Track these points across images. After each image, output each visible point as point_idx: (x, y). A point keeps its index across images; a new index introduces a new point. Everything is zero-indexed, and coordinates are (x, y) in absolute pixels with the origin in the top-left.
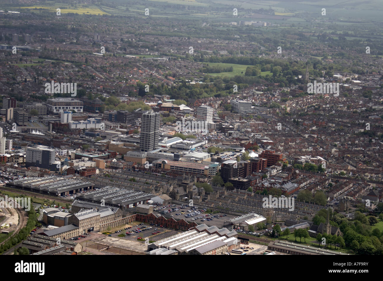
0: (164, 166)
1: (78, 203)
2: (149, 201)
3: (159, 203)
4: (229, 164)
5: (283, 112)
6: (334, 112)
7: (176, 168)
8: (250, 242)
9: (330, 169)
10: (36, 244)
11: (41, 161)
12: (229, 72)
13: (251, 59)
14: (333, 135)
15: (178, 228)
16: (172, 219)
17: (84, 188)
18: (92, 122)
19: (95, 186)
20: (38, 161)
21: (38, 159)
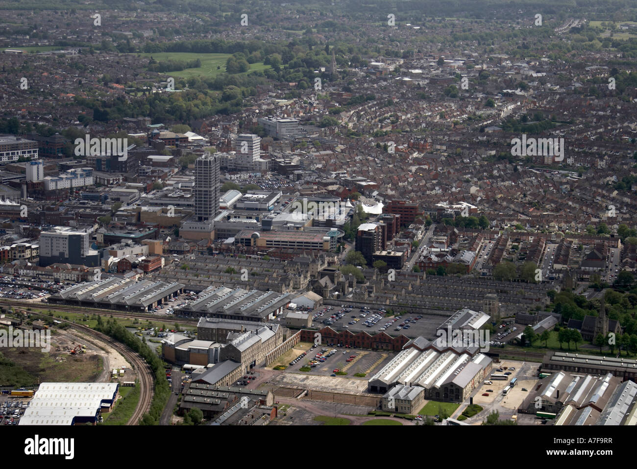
0: (255, 242)
1: (207, 321)
2: (290, 305)
3: (306, 306)
4: (369, 230)
5: (344, 131)
6: (424, 125)
7: (277, 243)
8: (501, 359)
9: (495, 221)
10: (209, 400)
11: (67, 253)
12: (195, 69)
13: (212, 43)
14: (454, 164)
15: (375, 347)
16: (347, 331)
17: (174, 293)
18: (79, 176)
19: (186, 287)
20: (62, 254)
21: (61, 251)
